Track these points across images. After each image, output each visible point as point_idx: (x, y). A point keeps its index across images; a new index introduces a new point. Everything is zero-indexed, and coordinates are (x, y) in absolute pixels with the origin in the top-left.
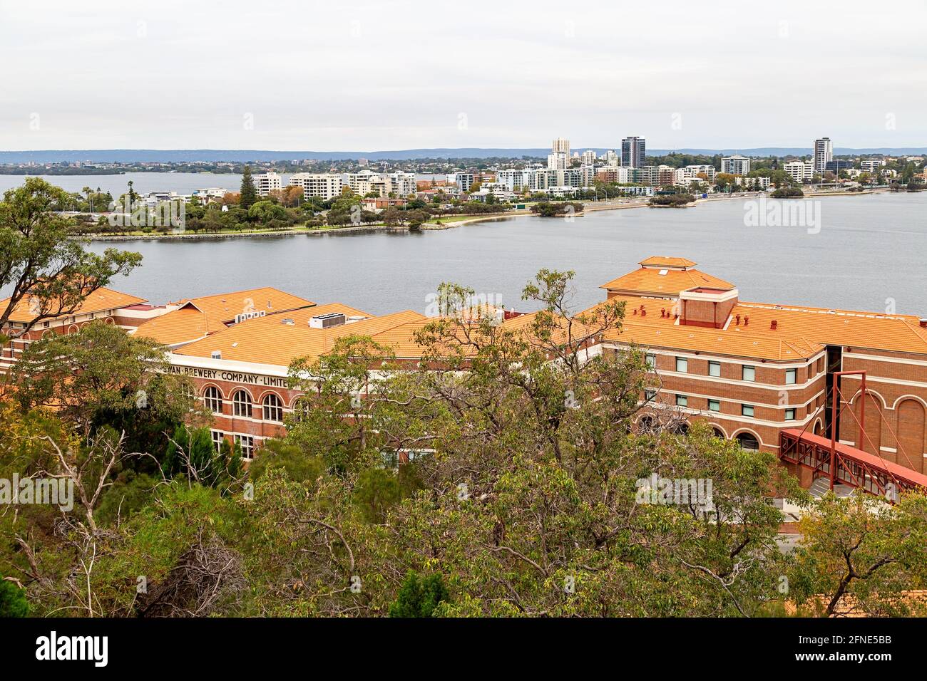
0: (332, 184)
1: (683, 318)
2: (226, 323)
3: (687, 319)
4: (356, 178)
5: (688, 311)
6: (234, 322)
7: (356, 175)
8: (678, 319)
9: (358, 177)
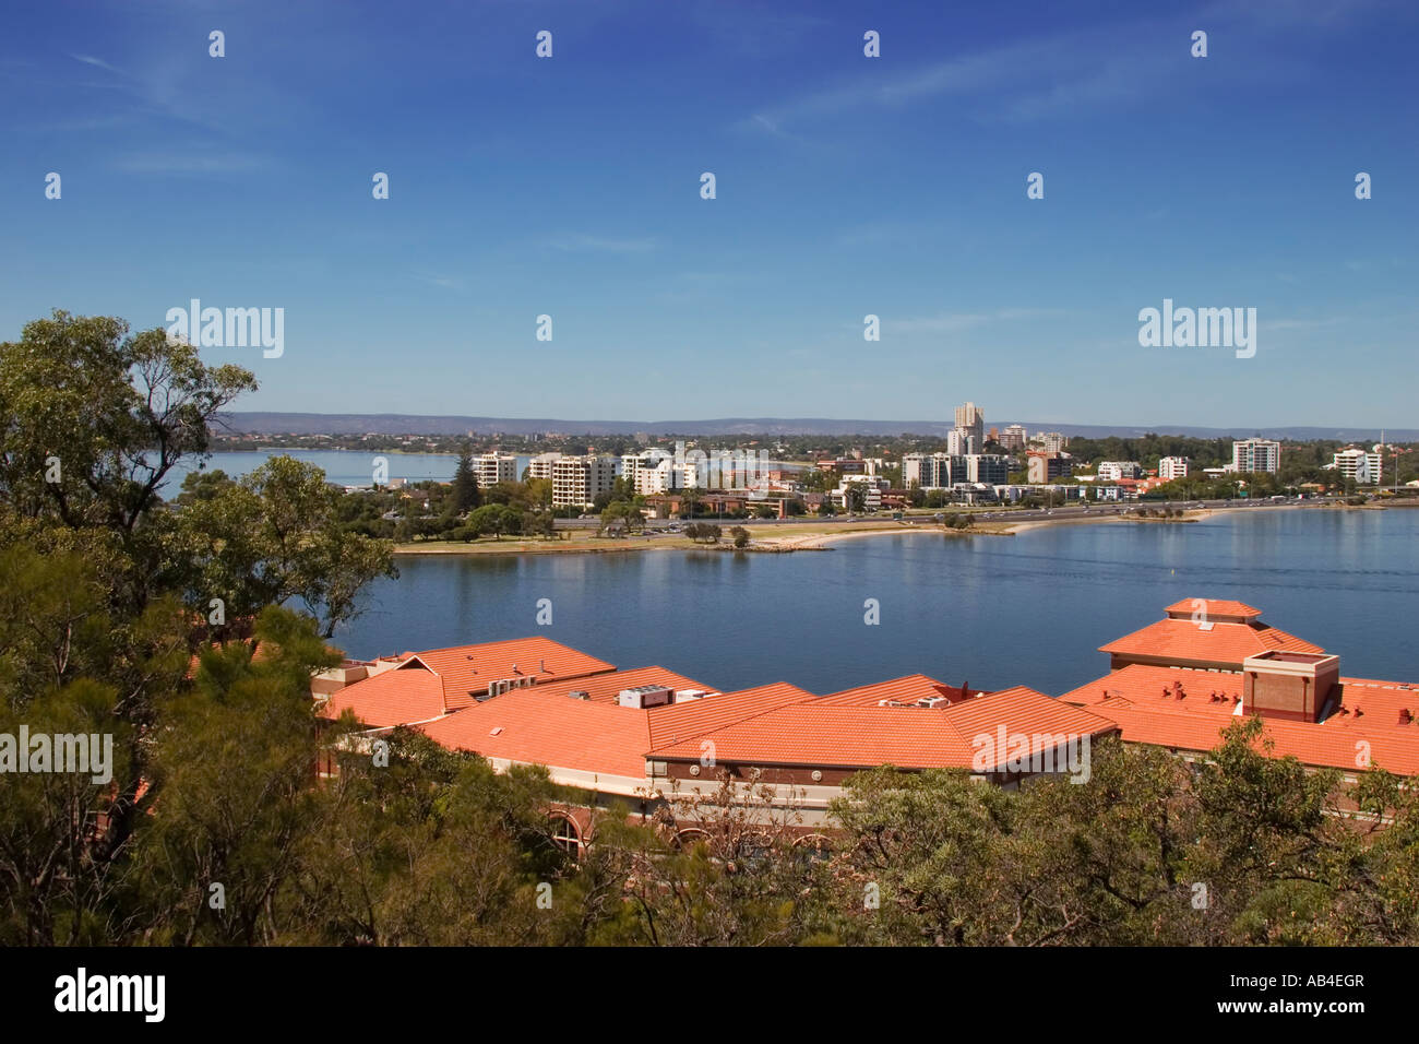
0: (600, 472)
1: (1249, 704)
2: (474, 695)
3: (1256, 706)
4: (637, 464)
5: (1257, 692)
6: (486, 693)
7: (637, 458)
8: (1240, 705)
9: (640, 461)
